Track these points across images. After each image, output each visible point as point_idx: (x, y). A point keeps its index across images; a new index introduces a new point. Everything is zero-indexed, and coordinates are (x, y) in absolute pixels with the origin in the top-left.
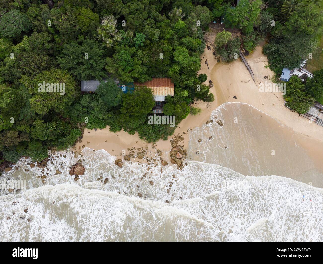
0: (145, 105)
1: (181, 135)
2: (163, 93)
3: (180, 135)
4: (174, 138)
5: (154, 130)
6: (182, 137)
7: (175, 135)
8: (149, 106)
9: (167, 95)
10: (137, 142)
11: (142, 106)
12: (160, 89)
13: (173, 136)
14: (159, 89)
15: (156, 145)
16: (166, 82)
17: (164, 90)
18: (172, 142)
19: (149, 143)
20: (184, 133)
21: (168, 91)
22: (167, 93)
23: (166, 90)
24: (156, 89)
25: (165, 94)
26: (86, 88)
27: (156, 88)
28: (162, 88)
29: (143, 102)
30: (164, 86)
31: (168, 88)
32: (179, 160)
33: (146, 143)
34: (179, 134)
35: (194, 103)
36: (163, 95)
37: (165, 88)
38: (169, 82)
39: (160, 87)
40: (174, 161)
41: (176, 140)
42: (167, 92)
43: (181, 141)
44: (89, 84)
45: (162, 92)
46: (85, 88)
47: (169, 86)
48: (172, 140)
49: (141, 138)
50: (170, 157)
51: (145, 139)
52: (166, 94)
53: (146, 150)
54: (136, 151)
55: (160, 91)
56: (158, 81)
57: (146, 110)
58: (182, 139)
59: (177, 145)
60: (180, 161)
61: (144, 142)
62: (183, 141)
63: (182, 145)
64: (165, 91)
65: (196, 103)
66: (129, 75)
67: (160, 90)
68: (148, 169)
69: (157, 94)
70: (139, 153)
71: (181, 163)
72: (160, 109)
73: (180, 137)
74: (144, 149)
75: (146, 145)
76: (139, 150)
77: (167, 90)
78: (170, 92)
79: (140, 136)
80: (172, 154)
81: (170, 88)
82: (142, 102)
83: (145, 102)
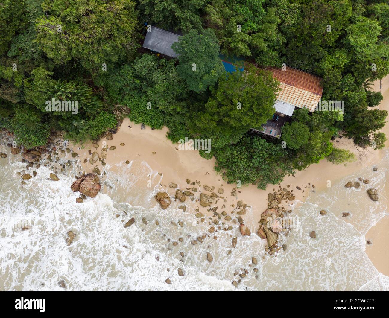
0: (255, 111)
1: (292, 191)
2: (296, 99)
3: (289, 190)
4: (276, 190)
5: (248, 164)
6: (292, 194)
7: (280, 187)
8: (263, 114)
9: (300, 107)
10: (207, 174)
11: (251, 109)
12: (293, 90)
13: (276, 187)
14: (290, 89)
15: (240, 192)
16: (307, 81)
17: (298, 95)
18: (272, 198)
19: (228, 183)
20: (298, 188)
21: (307, 98)
22: (302, 102)
23: (303, 94)
24: (285, 87)
25: (298, 103)
26: (152, 44)
27: (285, 84)
28: (297, 89)
29: (256, 103)
30: (303, 86)
31: (310, 93)
32: (273, 234)
33: (222, 182)
34: (288, 186)
35: (335, 140)
36: (293, 104)
37: (303, 91)
38: (313, 82)
39: (293, 86)
40: (263, 234)
41: (279, 196)
42: (304, 101)
43: (289, 201)
44: (160, 37)
45: (294, 96)
46: (150, 42)
47: (312, 89)
48: (273, 193)
49: (217, 169)
50: (259, 223)
51: (224, 174)
52: (301, 104)
53: (219, 195)
54: (200, 189)
55: (290, 93)
56: (292, 73)
57: (255, 121)
58: (292, 198)
59: (279, 205)
60: (275, 237)
61: (220, 178)
62: (292, 202)
63: (287, 208)
64: (300, 98)
65: (337, 141)
66: (247, 38)
67: (292, 92)
68: (212, 230)
69: (283, 97)
70: (205, 195)
71: (275, 242)
72: (274, 128)
73: (288, 193)
74: (216, 191)
75: (222, 185)
76: (206, 189)
77: (305, 96)
78: (309, 101)
79: (217, 165)
80: (264, 218)
81: (313, 94)
82: (253, 103)
83: (259, 104)
